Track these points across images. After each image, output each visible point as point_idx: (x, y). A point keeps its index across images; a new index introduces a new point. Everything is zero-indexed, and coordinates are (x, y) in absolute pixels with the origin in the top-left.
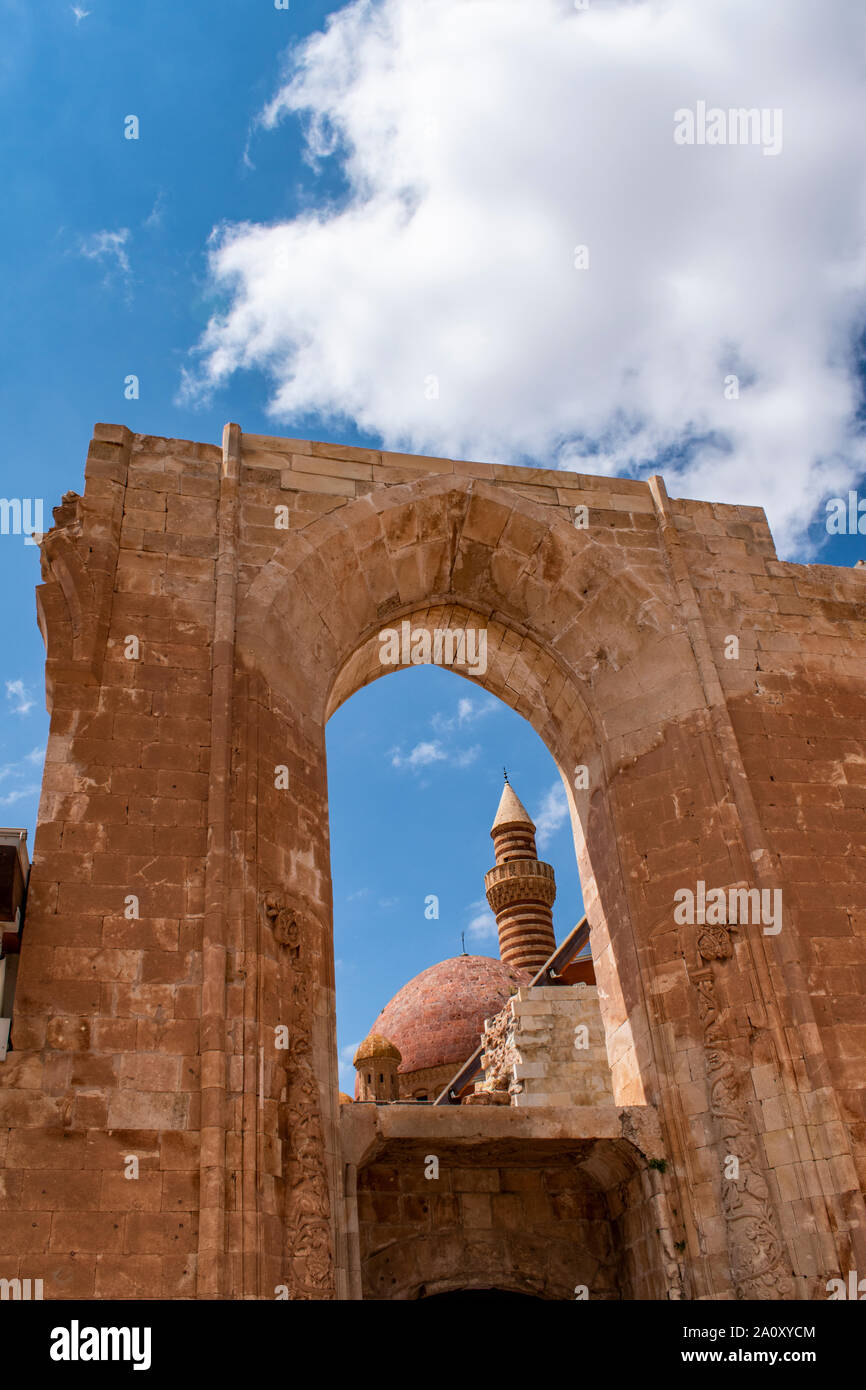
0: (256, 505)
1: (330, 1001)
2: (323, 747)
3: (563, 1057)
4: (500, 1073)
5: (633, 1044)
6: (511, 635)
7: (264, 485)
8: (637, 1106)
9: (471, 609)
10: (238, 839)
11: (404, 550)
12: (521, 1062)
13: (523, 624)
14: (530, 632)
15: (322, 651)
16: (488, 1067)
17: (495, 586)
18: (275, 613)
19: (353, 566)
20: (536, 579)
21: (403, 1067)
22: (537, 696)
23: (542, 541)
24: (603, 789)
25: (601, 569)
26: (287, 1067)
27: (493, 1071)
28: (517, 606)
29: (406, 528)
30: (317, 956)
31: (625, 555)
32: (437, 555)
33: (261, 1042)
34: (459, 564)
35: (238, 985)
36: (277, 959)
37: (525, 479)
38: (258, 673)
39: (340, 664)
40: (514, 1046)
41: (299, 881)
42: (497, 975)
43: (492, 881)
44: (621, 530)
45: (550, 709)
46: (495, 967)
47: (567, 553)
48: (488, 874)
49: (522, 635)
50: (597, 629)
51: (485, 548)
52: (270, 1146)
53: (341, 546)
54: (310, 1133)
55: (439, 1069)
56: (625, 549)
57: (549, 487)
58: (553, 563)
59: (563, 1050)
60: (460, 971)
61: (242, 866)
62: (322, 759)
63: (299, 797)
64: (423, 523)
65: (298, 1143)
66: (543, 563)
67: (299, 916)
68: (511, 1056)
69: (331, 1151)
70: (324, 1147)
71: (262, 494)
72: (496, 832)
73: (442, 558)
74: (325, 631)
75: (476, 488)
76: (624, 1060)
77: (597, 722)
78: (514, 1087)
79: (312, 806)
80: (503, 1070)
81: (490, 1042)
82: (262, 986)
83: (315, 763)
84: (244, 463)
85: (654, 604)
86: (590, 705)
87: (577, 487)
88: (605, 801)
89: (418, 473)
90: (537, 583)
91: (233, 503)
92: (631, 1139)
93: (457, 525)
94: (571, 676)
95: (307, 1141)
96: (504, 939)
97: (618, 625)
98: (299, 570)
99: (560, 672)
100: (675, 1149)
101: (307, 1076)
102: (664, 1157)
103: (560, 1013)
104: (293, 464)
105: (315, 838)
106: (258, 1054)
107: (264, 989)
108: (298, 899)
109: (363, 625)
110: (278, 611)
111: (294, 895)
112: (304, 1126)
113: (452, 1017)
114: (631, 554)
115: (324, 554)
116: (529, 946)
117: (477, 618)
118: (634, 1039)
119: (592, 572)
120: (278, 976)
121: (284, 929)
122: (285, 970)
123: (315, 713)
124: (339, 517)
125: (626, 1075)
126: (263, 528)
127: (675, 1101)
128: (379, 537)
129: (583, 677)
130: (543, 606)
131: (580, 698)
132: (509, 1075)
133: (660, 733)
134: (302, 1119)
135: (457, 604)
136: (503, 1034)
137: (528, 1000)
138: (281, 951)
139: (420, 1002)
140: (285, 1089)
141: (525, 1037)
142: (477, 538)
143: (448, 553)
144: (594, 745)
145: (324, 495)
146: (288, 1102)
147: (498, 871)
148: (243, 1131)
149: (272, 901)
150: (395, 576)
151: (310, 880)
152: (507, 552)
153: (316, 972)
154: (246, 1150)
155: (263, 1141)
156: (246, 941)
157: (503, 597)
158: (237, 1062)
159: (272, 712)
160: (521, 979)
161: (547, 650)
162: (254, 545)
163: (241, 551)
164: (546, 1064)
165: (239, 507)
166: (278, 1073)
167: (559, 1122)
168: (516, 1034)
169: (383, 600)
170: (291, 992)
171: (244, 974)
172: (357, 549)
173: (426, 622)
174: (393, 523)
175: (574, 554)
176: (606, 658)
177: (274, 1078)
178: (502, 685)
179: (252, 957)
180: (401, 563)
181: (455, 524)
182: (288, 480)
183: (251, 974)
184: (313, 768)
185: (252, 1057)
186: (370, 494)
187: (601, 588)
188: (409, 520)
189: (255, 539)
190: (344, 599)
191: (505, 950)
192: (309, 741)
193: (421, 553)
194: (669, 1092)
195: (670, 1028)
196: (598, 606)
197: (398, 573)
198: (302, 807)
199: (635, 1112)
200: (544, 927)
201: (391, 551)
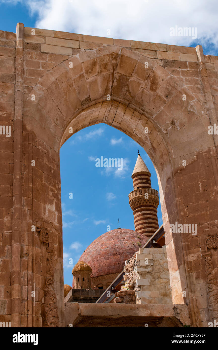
0: (30, 59)
1: (61, 263)
2: (59, 161)
3: (157, 277)
4: (131, 282)
5: (180, 280)
6: (136, 113)
7: (34, 51)
8: (180, 304)
9: (120, 102)
10: (25, 201)
11: (92, 78)
12: (139, 279)
13: (141, 109)
14: (144, 112)
15: (58, 121)
16: (126, 280)
17: (130, 93)
18: (39, 107)
19: (71, 85)
20: (147, 90)
21: (92, 275)
22: (146, 138)
23: (149, 75)
24: (172, 178)
25: (174, 87)
26: (44, 290)
27: (128, 282)
28: (139, 101)
29: (93, 69)
30: (56, 246)
31: (184, 80)
32: (106, 80)
33: (34, 281)
34: (115, 84)
35: (25, 259)
36: (40, 248)
37: (143, 47)
38: (32, 132)
39: (66, 126)
40: (137, 272)
41: (49, 216)
42: (133, 237)
43: (132, 197)
44: (183, 70)
45: (151, 143)
46: (132, 234)
47: (160, 80)
48: (130, 194)
49: (140, 114)
50: (171, 112)
51: (126, 77)
52: (38, 320)
53: (66, 77)
54: (53, 315)
55: (108, 276)
56: (184, 78)
57: (153, 51)
58: (154, 83)
59: (157, 274)
60: (117, 235)
61: (27, 212)
62: (58, 166)
63: (49, 183)
64: (100, 67)
65: (48, 319)
66: (150, 84)
67: (49, 230)
68: (135, 276)
69: (61, 321)
70: (58, 320)
71: (33, 54)
72: (134, 176)
73: (108, 81)
74: (59, 113)
75: (123, 52)
76: (176, 286)
77: (170, 151)
78: (137, 288)
79: (55, 186)
80: (132, 281)
81: (127, 270)
82: (35, 259)
83: (55, 168)
84: (26, 41)
85: (195, 102)
86: (167, 144)
87: (165, 50)
88: (172, 183)
89: (99, 45)
90: (147, 92)
91: (21, 59)
92: (177, 317)
93: (115, 67)
94: (160, 131)
95: (52, 318)
96: (136, 221)
97: (180, 111)
98: (49, 88)
99: (155, 129)
100: (194, 322)
101: (52, 293)
102: (190, 324)
103: (156, 259)
104: (46, 41)
105: (55, 199)
106: (33, 285)
107: (36, 260)
108: (48, 224)
109: (75, 109)
110: (40, 106)
111: (47, 222)
112: (51, 312)
113: (114, 254)
114: (186, 80)
115: (59, 81)
116: (147, 225)
117: (122, 106)
118: (180, 278)
119: (170, 88)
120: (41, 255)
121: (43, 236)
122: (44, 252)
123: (55, 147)
124: (65, 64)
125: (177, 291)
126: (34, 70)
127: (195, 303)
128: (82, 73)
129: (165, 132)
130: (149, 102)
131: (164, 140)
132: (134, 284)
133: (195, 156)
134: (50, 309)
135: (114, 100)
136: (133, 267)
137: (143, 254)
138: (42, 246)
139: (100, 248)
140: (43, 298)
141: (141, 269)
142: (123, 73)
143: (111, 79)
144: (169, 160)
145: (59, 55)
146: (44, 303)
147: (134, 193)
148: (27, 315)
149: (38, 225)
150: (88, 89)
151: (53, 216)
152: (135, 79)
153: (56, 252)
154: (29, 322)
155: (35, 318)
156: (28, 241)
157: (133, 97)
158: (25, 288)
159: (38, 148)
160: (143, 239)
161: (151, 120)
162: (30, 77)
163: (25, 80)
164: (150, 280)
165: (24, 60)
166: (41, 292)
167: (149, 310)
168: (138, 267)
169: (84, 99)
170: (46, 260)
171: (27, 254)
172: (73, 78)
173: (101, 107)
174: (88, 67)
175: (163, 80)
176: (174, 124)
177: (39, 294)
178: (132, 133)
179: (31, 247)
180: (91, 83)
181: (114, 67)
182: (44, 48)
183: (30, 254)
184: (55, 170)
185: (31, 286)
186: (78, 54)
187: (173, 95)
188: (95, 65)
189: (30, 74)
190: (68, 99)
191: (137, 226)
192: (53, 159)
193: (99, 79)
194: (193, 299)
195: (194, 275)
196: (172, 103)
197: (90, 88)
198: (50, 186)
199: (179, 307)
200: (154, 217)
201: (87, 79)
